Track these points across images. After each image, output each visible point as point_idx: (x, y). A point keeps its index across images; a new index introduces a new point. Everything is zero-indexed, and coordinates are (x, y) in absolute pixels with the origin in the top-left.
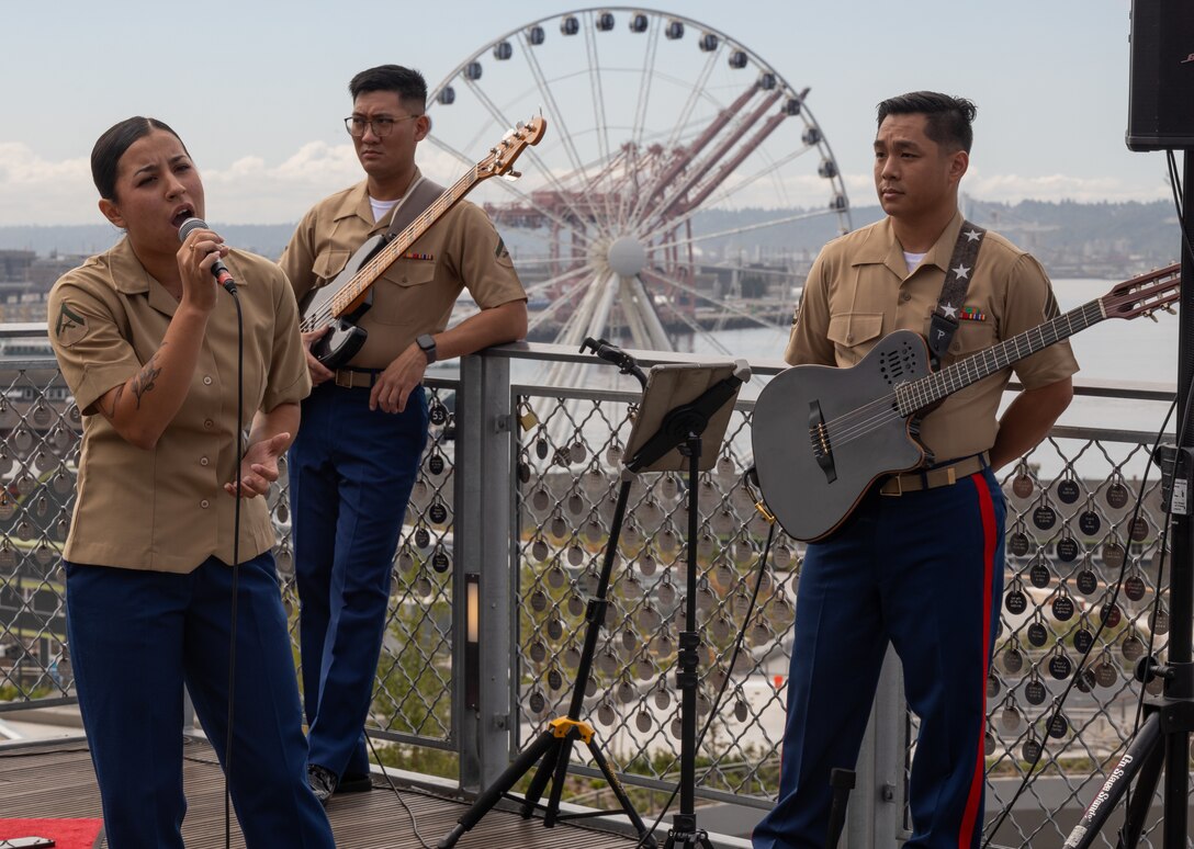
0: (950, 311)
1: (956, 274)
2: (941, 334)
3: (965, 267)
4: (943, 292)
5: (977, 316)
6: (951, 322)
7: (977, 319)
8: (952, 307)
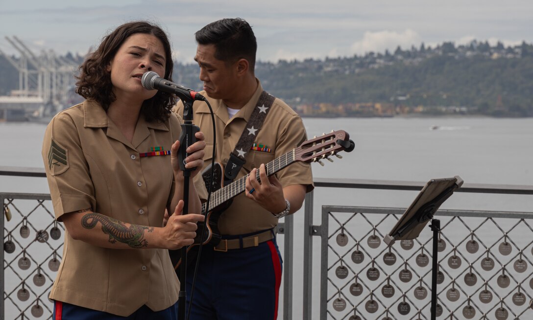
0: (241, 153)
1: (249, 132)
2: (234, 166)
3: (254, 128)
4: (239, 142)
5: (266, 149)
6: (241, 159)
7: (265, 151)
8: (243, 151)
